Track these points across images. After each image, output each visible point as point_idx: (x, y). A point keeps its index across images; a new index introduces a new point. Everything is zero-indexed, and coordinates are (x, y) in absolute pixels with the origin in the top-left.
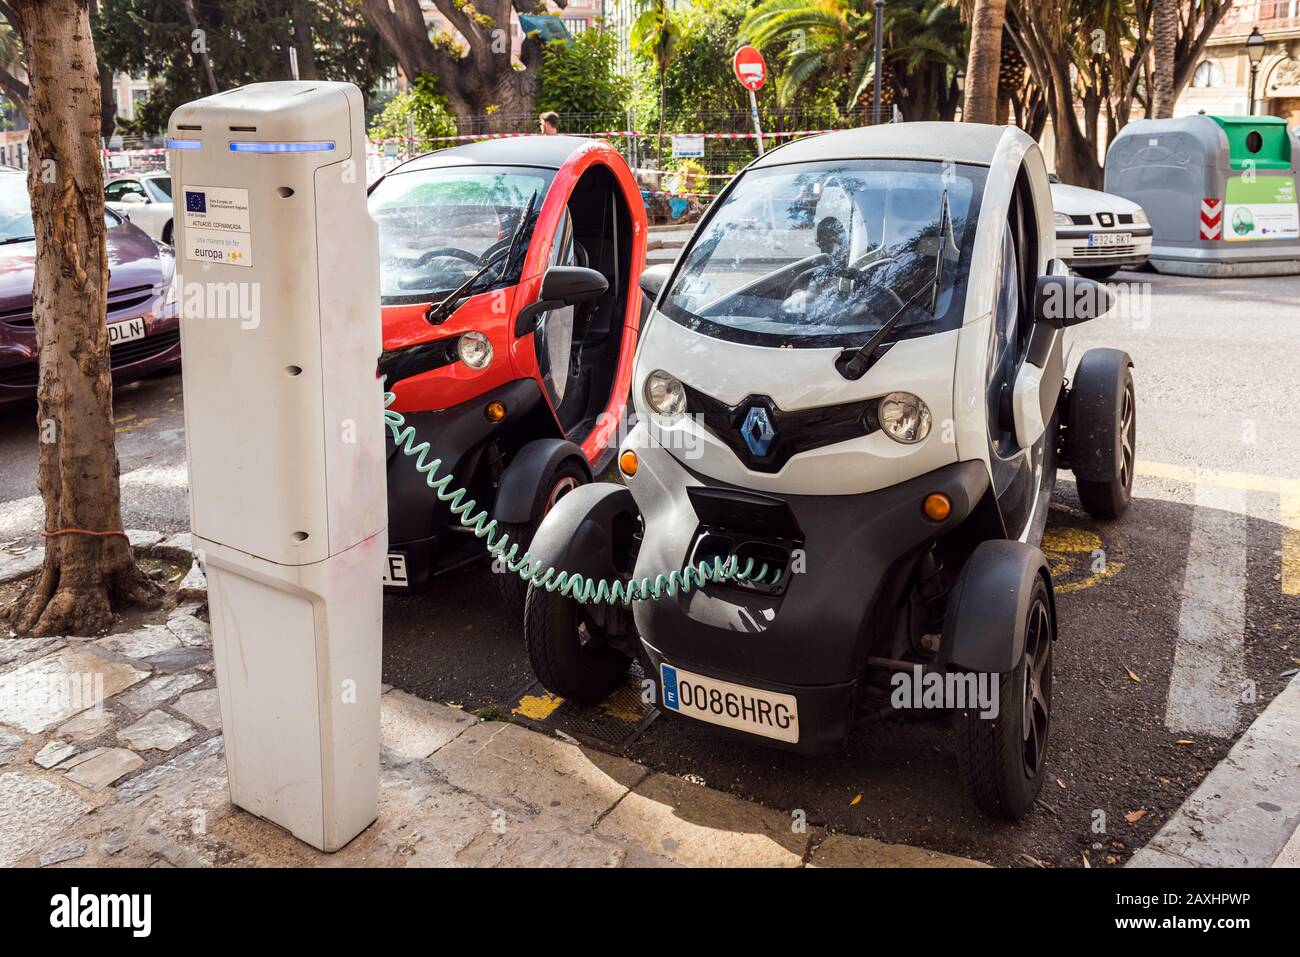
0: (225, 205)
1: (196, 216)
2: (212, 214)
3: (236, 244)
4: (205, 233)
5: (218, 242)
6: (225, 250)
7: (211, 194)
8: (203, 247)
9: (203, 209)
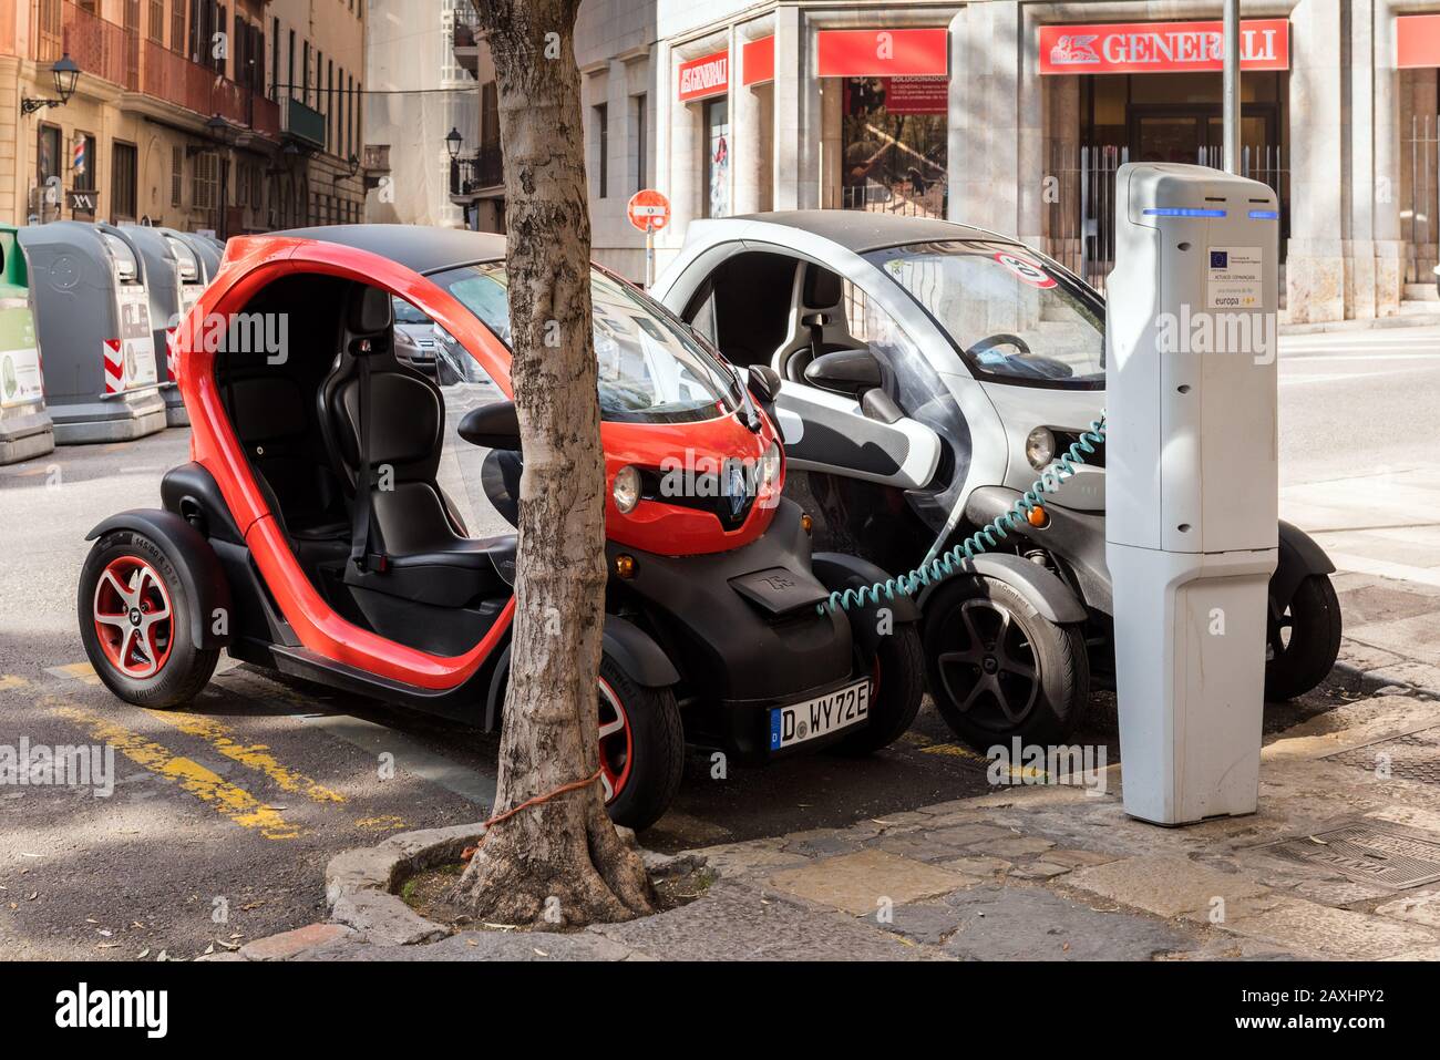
0: (1243, 260)
1: (1218, 271)
2: (1232, 268)
3: (1250, 291)
4: (1222, 285)
5: (1235, 291)
6: (1240, 296)
7: (1232, 252)
8: (1222, 296)
9: (1225, 265)
